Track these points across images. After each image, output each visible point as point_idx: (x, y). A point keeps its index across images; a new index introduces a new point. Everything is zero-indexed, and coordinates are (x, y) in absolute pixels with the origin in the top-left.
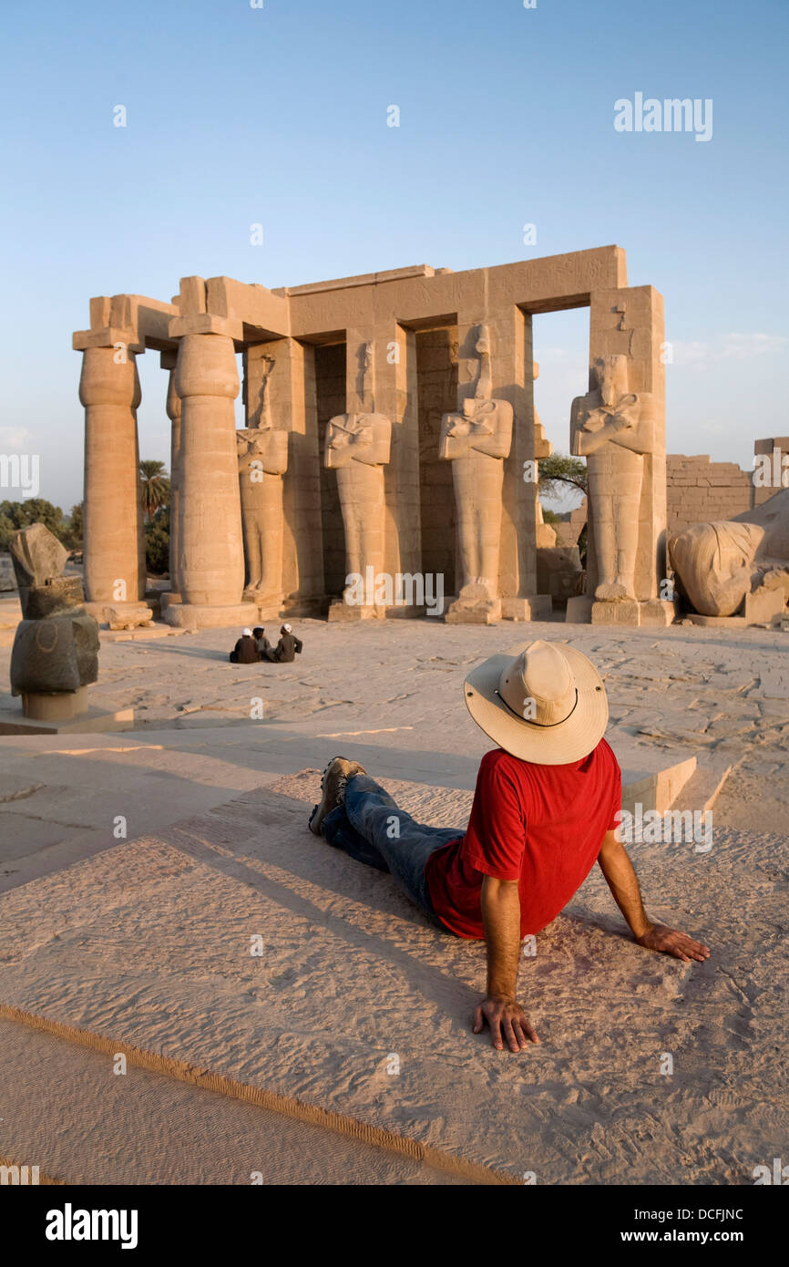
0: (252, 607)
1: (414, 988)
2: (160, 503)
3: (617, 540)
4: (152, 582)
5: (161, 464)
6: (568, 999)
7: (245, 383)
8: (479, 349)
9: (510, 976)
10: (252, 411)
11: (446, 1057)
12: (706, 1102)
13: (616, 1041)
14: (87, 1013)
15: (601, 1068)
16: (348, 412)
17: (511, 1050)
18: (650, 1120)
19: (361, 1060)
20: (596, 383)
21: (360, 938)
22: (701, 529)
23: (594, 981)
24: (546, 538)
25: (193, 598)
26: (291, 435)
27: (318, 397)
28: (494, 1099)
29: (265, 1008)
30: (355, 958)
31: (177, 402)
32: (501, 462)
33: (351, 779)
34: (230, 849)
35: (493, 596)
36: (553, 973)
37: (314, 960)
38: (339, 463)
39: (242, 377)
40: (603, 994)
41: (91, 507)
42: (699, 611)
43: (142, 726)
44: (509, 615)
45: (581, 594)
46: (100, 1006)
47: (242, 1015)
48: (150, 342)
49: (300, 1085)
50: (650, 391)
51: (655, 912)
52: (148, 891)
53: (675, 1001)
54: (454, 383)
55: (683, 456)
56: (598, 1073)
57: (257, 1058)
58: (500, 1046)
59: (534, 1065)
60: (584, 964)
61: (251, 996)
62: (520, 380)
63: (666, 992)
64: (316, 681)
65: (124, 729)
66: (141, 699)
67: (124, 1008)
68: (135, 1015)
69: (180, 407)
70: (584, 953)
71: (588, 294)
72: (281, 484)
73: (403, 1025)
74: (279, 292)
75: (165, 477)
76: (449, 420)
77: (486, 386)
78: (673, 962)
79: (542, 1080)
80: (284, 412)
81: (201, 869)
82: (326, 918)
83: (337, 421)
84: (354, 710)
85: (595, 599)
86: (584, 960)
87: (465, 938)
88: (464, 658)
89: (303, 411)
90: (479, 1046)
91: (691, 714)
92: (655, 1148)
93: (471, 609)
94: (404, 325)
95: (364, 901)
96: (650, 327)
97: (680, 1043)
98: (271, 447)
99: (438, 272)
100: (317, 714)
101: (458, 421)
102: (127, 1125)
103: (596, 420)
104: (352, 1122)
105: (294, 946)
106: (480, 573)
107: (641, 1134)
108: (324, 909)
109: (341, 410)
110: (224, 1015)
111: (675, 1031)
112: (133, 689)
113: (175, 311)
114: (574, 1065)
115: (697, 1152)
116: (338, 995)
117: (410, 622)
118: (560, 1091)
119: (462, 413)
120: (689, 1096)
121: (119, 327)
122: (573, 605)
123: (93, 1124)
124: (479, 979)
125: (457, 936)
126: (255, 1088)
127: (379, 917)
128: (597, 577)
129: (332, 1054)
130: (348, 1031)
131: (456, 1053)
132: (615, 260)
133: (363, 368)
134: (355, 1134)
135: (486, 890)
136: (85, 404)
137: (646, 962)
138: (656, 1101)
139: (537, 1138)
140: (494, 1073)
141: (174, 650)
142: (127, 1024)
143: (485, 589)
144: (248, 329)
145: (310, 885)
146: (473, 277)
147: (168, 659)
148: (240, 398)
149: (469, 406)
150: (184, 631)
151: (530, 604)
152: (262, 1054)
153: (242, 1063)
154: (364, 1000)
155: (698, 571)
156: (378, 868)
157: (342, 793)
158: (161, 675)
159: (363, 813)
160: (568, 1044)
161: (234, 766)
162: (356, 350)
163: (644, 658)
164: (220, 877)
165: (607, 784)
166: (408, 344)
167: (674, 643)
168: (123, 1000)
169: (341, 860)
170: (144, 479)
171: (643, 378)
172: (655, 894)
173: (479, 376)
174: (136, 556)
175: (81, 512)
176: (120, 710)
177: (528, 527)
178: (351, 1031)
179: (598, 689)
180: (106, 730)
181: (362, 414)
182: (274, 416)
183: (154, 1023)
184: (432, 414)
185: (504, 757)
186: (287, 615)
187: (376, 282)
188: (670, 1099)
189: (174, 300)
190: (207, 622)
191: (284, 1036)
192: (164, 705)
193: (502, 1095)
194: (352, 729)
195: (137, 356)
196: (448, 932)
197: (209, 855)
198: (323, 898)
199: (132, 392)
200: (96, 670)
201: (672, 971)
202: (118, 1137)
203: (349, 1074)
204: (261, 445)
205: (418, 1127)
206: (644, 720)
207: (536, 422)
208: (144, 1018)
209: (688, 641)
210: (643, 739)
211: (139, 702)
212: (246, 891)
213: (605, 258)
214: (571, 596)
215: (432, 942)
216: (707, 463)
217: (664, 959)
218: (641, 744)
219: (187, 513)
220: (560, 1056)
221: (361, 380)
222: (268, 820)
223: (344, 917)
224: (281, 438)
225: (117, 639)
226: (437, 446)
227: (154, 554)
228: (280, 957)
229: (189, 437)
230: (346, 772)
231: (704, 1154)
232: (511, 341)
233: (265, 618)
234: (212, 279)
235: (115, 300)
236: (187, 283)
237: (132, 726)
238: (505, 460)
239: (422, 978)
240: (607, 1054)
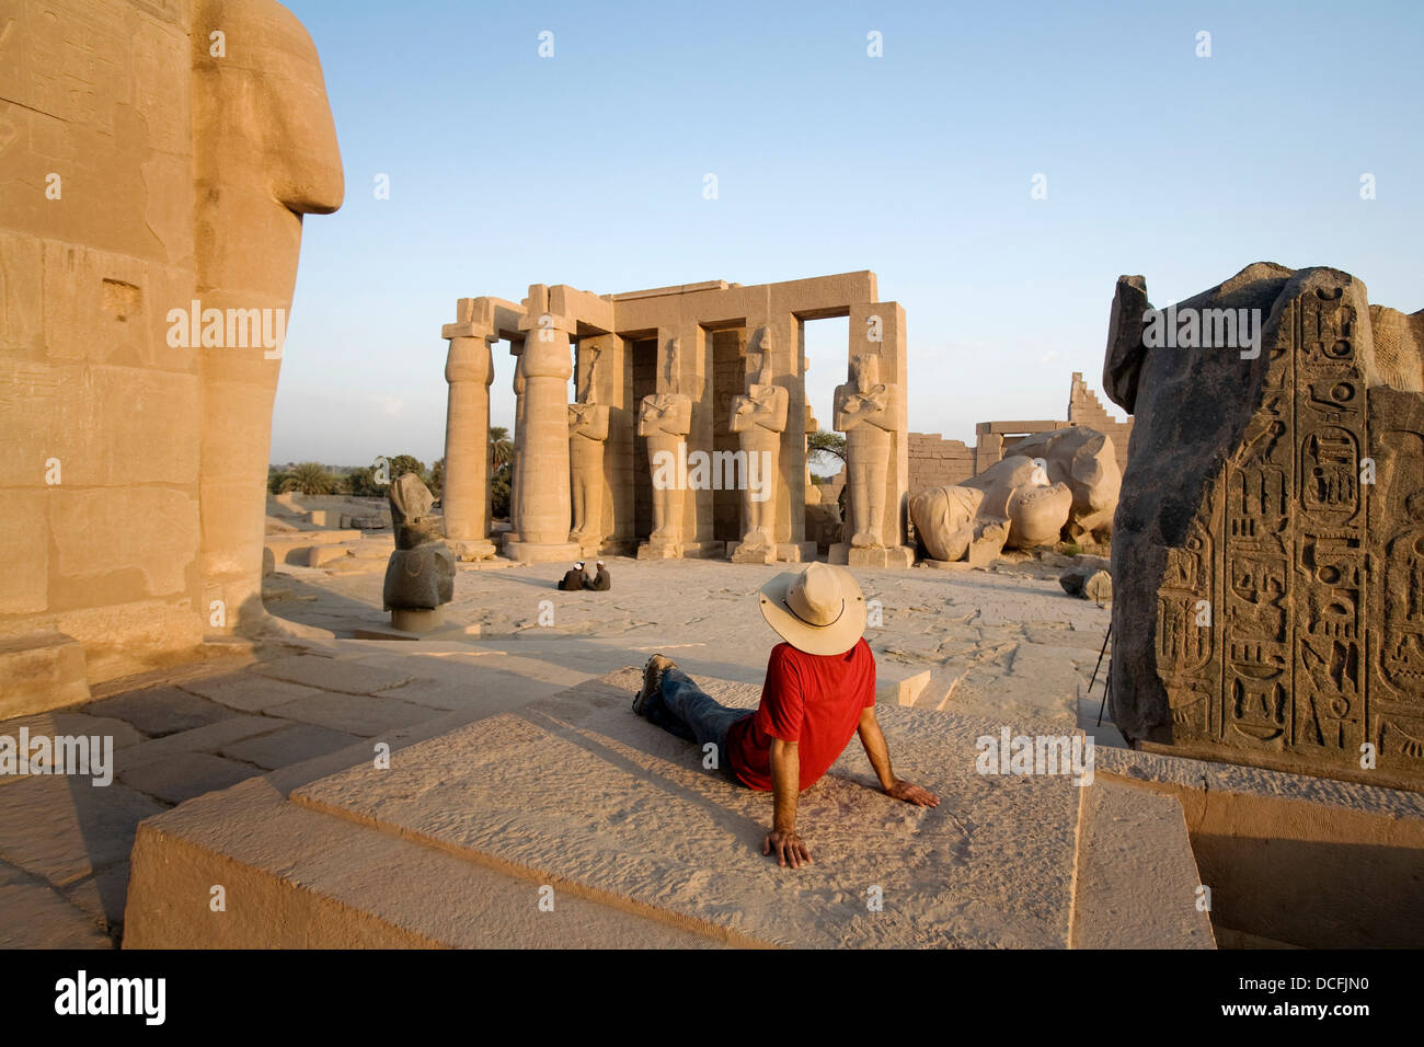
0: (576, 546)
1: (717, 824)
2: (503, 462)
3: (869, 498)
4: (496, 525)
5: (505, 430)
6: (834, 833)
7: (577, 367)
8: (762, 346)
9: (791, 814)
10: (581, 391)
11: (743, 871)
12: (935, 901)
13: (869, 861)
14: (468, 837)
15: (859, 879)
16: (658, 391)
17: (792, 867)
18: (895, 913)
19: (679, 873)
20: (853, 375)
21: (674, 788)
22: (935, 492)
23: (854, 820)
24: (813, 496)
25: (528, 537)
26: (611, 409)
27: (634, 380)
28: (780, 900)
29: (604, 836)
30: (672, 803)
31: (522, 381)
32: (779, 434)
33: (666, 671)
34: (572, 723)
35: (770, 541)
36: (823, 814)
37: (640, 805)
38: (649, 433)
39: (574, 363)
40: (859, 828)
41: (449, 462)
42: (933, 556)
43: (486, 638)
44: (782, 557)
45: (840, 541)
46: (479, 831)
47: (587, 841)
48: (503, 334)
49: (633, 888)
50: (896, 382)
51: (899, 773)
52: (510, 752)
53: (913, 834)
54: (742, 372)
55: (921, 434)
56: (857, 883)
57: (601, 870)
58: (784, 863)
59: (809, 877)
60: (846, 808)
61: (593, 827)
62: (794, 372)
63: (907, 828)
64: (627, 606)
65: (472, 639)
66: (486, 617)
67: (497, 833)
68: (506, 839)
69: (524, 385)
70: (846, 801)
71: (848, 307)
72: (603, 447)
73: (710, 849)
74: (606, 298)
75: (508, 440)
76: (738, 400)
77: (768, 375)
78: (912, 808)
79: (815, 888)
80: (607, 391)
81: (550, 738)
82: (649, 774)
83: (649, 399)
84: (658, 630)
85: (852, 546)
86: (846, 806)
87: (756, 790)
88: (748, 591)
89: (622, 391)
90: (768, 864)
91: (926, 637)
92: (899, 930)
93: (752, 552)
94: (705, 327)
95: (677, 762)
96: (896, 334)
97: (917, 862)
98: (595, 419)
99: (731, 286)
100: (627, 633)
101: (745, 402)
102: (503, 914)
103: (853, 404)
104: (673, 914)
105: (623, 794)
106: (760, 523)
107: (888, 922)
108: (646, 768)
109: (652, 391)
110: (574, 840)
111: (914, 854)
112: (479, 609)
113: (524, 310)
114: (839, 877)
115: (928, 933)
116: (660, 828)
117: (703, 561)
118: (829, 895)
119: (748, 396)
120: (923, 897)
121: (479, 321)
122: (834, 550)
123: (479, 912)
124: (767, 819)
125: (750, 789)
126: (600, 890)
127: (689, 775)
128: (853, 529)
129: (658, 869)
130: (668, 853)
131: (750, 869)
132: (869, 282)
133: (671, 359)
134: (677, 921)
135: (774, 749)
136: (449, 382)
137: (893, 807)
138: (899, 900)
139: (812, 925)
140: (779, 882)
141: (512, 579)
142: (499, 845)
143: (764, 536)
144: (580, 325)
145: (635, 750)
146: (760, 290)
147: (508, 585)
148: (572, 380)
149: (754, 390)
150: (520, 564)
151: (800, 548)
152: (605, 867)
153: (589, 874)
154: (680, 832)
155: (933, 524)
156: (687, 740)
157: (659, 682)
158: (502, 598)
159: (677, 695)
160: (834, 863)
161: (564, 669)
162: (665, 344)
163: (890, 592)
164: (565, 744)
165: (865, 671)
166: (707, 340)
167: (914, 582)
168: (496, 828)
169: (657, 733)
170: (492, 441)
171: (891, 372)
172: (899, 760)
173: (762, 367)
174: (484, 502)
175: (441, 466)
176: (470, 625)
177: (798, 488)
178: (670, 852)
179: (859, 599)
180: (459, 639)
181: (668, 394)
182: (599, 393)
183: (520, 844)
184: (724, 396)
185: (788, 649)
186: (604, 553)
187: (682, 292)
188: (909, 899)
189: (523, 302)
190: (539, 557)
191: (620, 856)
192: (504, 622)
193: (785, 897)
194: (657, 644)
195: (492, 345)
196: (742, 785)
197: (553, 728)
198: (645, 760)
199: (487, 372)
200: (452, 591)
201: (911, 813)
202: (498, 922)
203: (670, 882)
204: (588, 416)
205: (724, 918)
206: (890, 641)
207: (807, 404)
208: (513, 841)
209: (925, 580)
210: (889, 656)
211: (485, 619)
212: (586, 754)
213: (862, 280)
214: (833, 543)
215: (730, 793)
216: (940, 441)
217: (906, 805)
218: (888, 660)
219: (526, 469)
220: (828, 871)
221: (668, 368)
222: (599, 704)
223: (662, 774)
224: (604, 412)
225: (468, 569)
226: (728, 421)
227: (498, 502)
228: (614, 801)
229: (530, 409)
230: (662, 666)
231: (933, 934)
232: (788, 341)
233: (586, 555)
234: (554, 287)
235: (477, 300)
236: (535, 289)
237: (479, 637)
238: (782, 433)
239: (723, 818)
240: (863, 869)
